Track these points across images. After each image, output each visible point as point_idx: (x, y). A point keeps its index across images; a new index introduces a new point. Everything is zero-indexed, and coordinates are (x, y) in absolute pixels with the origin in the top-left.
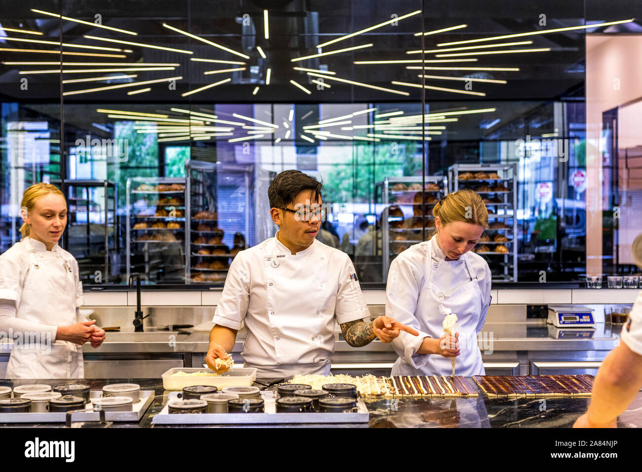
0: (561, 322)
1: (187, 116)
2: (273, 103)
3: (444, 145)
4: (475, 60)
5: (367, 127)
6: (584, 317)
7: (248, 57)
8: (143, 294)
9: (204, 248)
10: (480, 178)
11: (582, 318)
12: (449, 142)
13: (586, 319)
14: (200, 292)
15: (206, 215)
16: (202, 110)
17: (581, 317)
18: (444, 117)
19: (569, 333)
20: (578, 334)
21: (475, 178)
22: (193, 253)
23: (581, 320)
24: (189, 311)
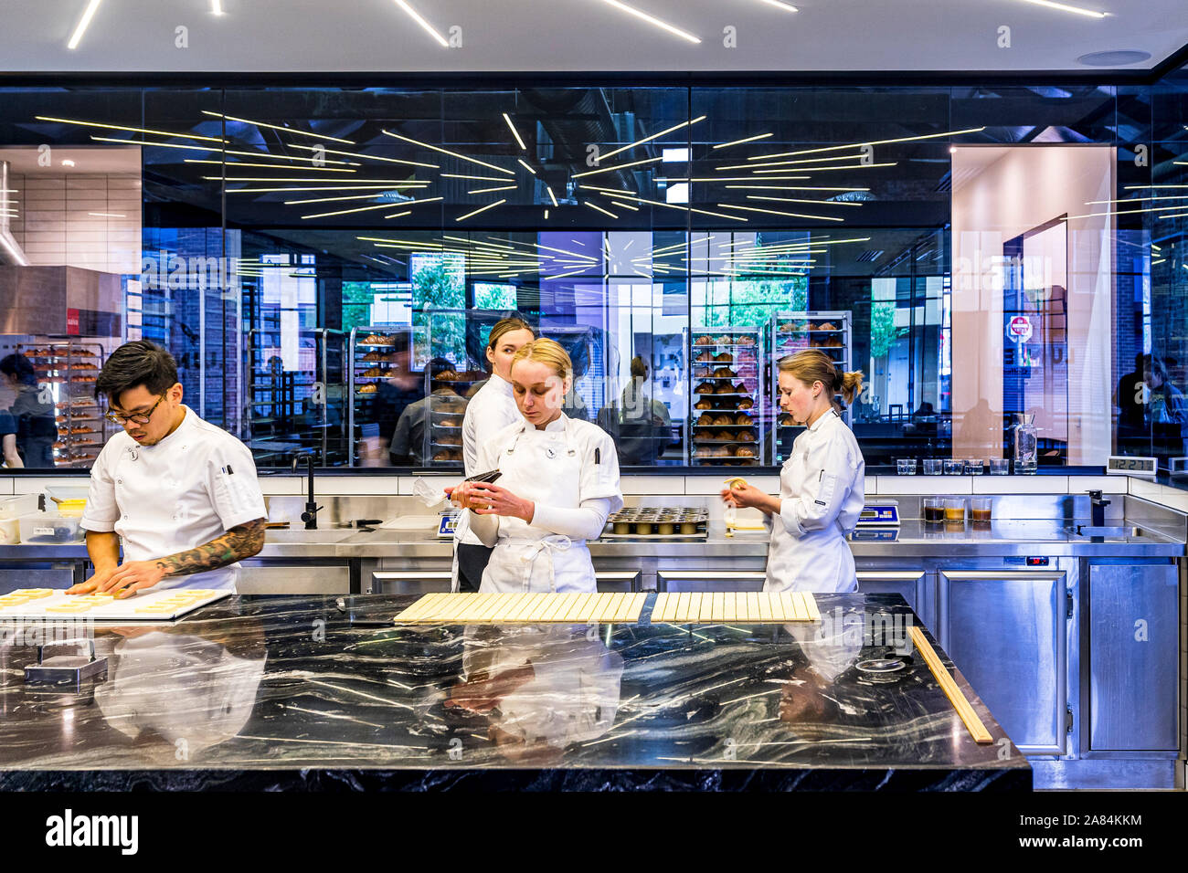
3: (827, 281)
4: (807, 178)
6: (885, 512)
7: (512, 173)
8: (316, 480)
11: (882, 513)
13: (887, 514)
14: (397, 478)
17: (881, 513)
18: (807, 248)
19: (865, 533)
20: (877, 535)
23: (881, 516)
24: (382, 501)
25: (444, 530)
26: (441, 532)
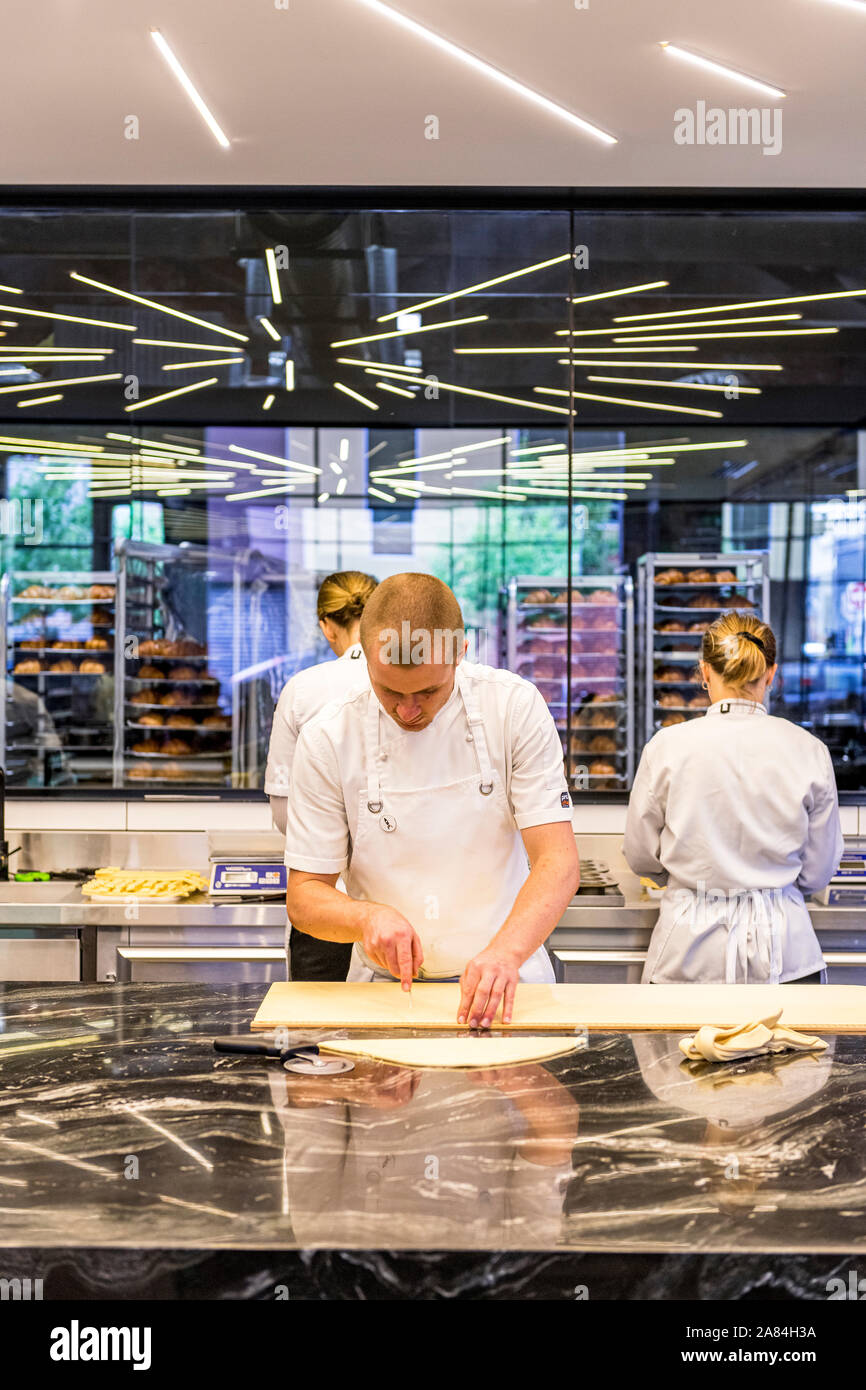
2: (317, 425)
3: (653, 508)
4: (693, 349)
5: (500, 472)
7: (244, 339)
8: (9, 807)
9: (153, 713)
10: (699, 580)
12: (664, 503)
14: (124, 804)
15: (157, 647)
16: (168, 437)
18: (646, 456)
19: (850, 894)
21: (687, 580)
22: (129, 723)
24: (98, 842)
25: (219, 885)
26: (215, 888)
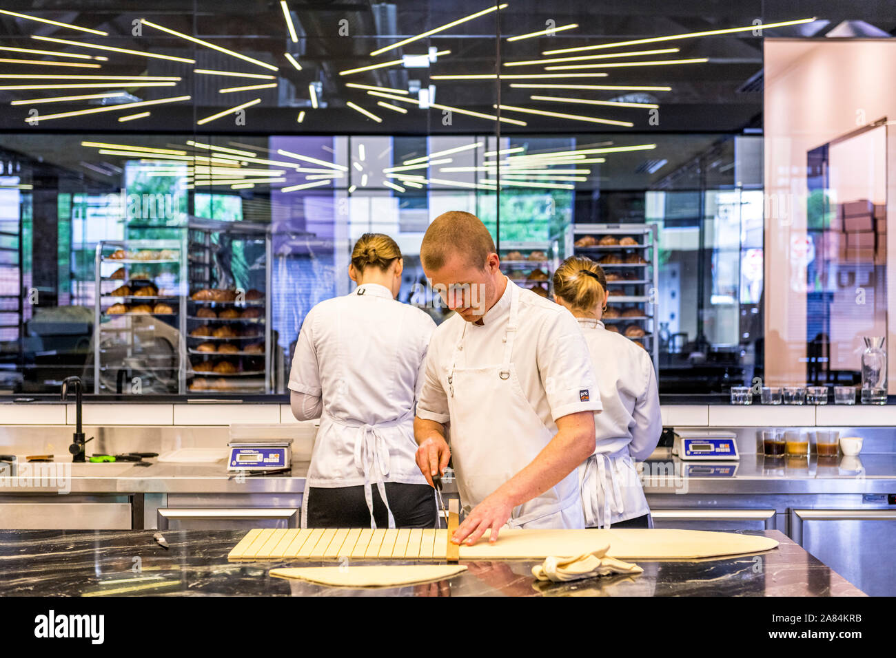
0: (688, 452)
1: (209, 153)
3: (596, 196)
4: (604, 75)
5: (473, 169)
6: (721, 445)
7: (275, 69)
8: (85, 408)
9: (209, 342)
10: (608, 244)
11: (719, 447)
12: (602, 192)
13: (724, 448)
14: (172, 405)
15: (210, 294)
16: (232, 144)
17: (717, 446)
18: (584, 157)
19: (700, 469)
20: (712, 471)
21: (598, 244)
22: (190, 350)
23: (718, 450)
24: (155, 432)
26: (231, 465)
